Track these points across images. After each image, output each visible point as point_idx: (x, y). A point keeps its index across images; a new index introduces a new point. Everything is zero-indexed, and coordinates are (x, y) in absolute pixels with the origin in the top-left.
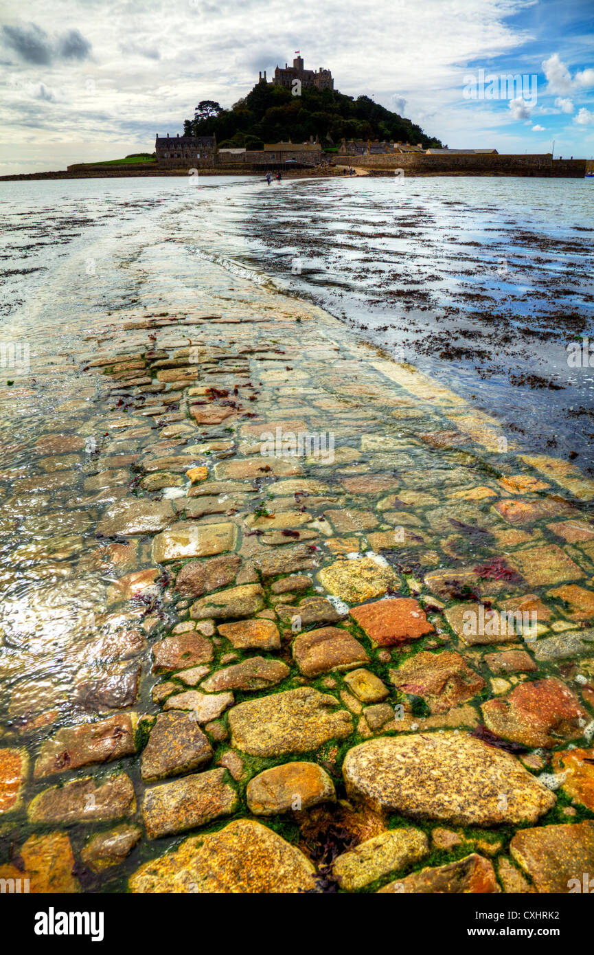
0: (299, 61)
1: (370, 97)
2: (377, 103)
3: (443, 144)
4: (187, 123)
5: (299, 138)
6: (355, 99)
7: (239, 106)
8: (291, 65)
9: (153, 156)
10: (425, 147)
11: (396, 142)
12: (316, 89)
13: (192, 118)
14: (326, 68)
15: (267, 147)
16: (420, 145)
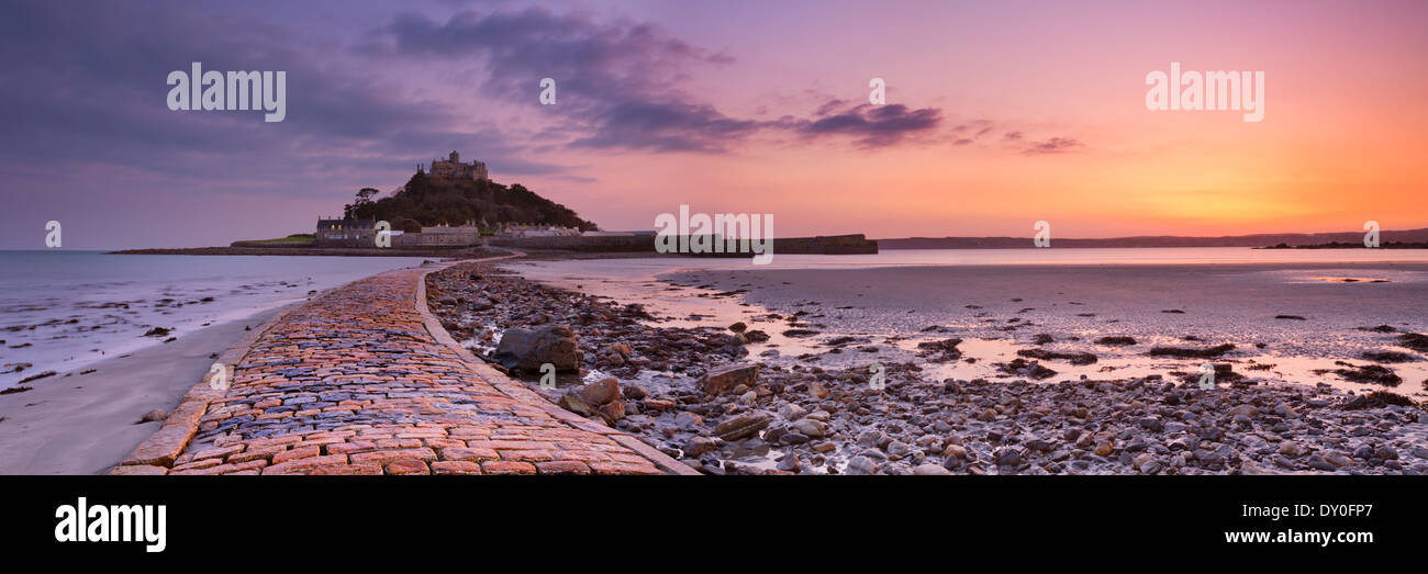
0: (454, 156)
1: (522, 185)
2: (530, 190)
3: (599, 226)
4: (348, 207)
5: (454, 222)
6: (509, 187)
7: (400, 193)
8: (447, 158)
9: (315, 236)
10: (582, 230)
11: (552, 225)
12: (471, 179)
13: (352, 203)
14: (480, 160)
15: (425, 230)
16: (577, 228)
